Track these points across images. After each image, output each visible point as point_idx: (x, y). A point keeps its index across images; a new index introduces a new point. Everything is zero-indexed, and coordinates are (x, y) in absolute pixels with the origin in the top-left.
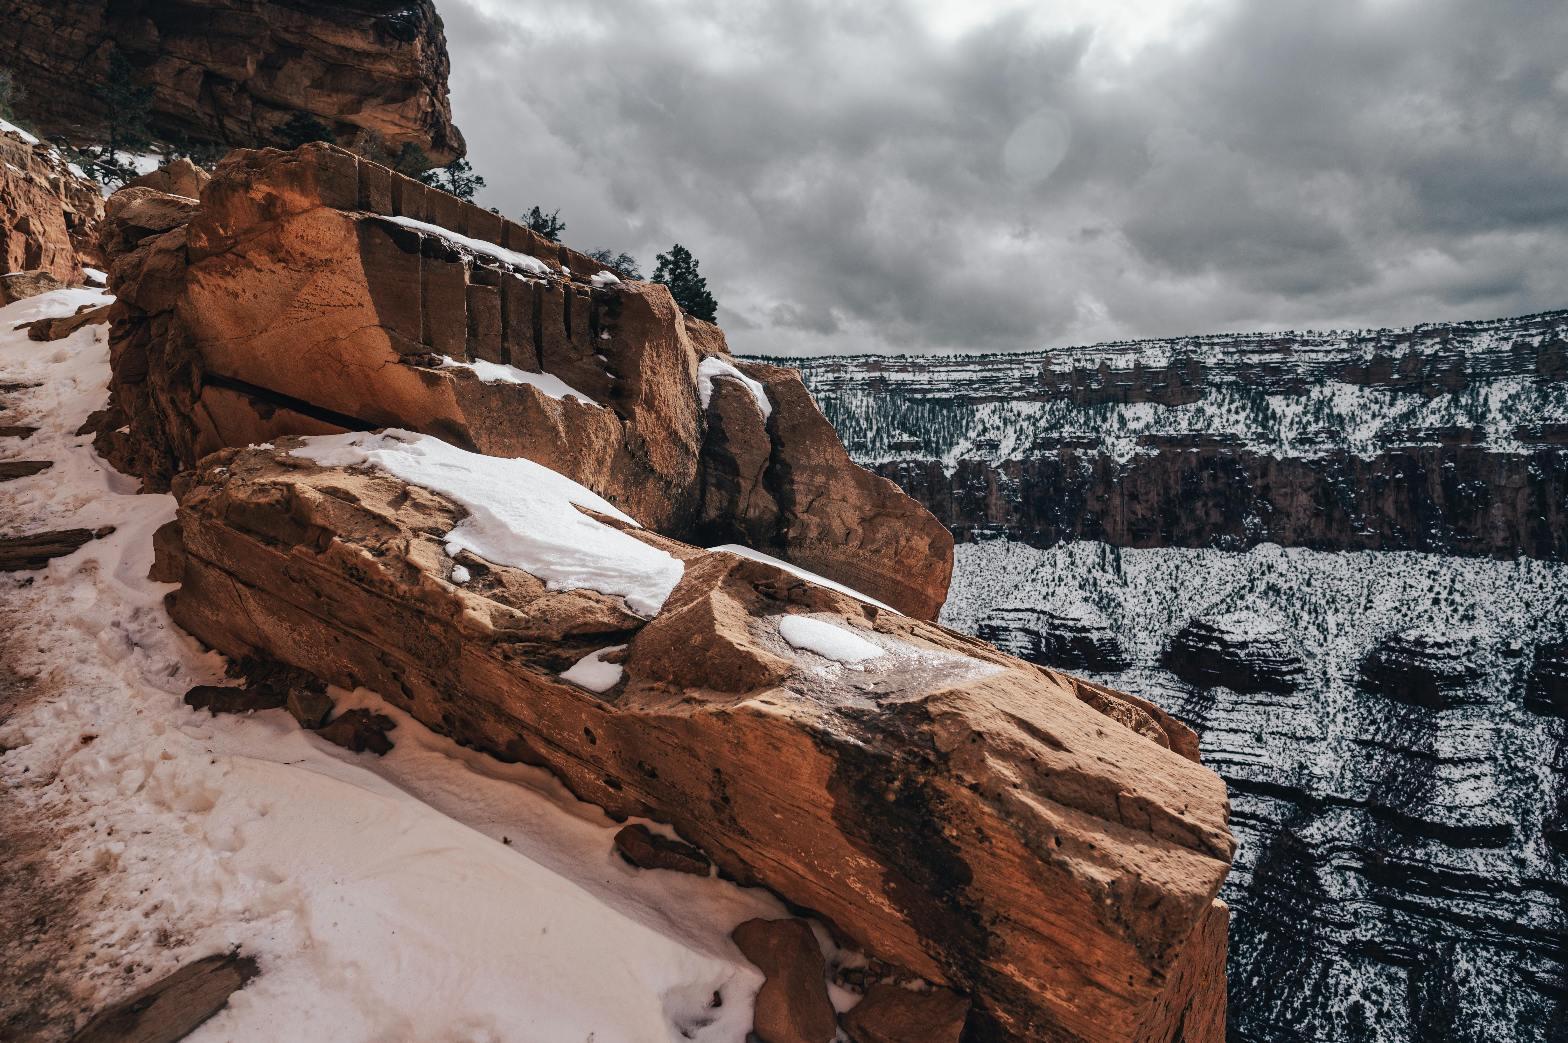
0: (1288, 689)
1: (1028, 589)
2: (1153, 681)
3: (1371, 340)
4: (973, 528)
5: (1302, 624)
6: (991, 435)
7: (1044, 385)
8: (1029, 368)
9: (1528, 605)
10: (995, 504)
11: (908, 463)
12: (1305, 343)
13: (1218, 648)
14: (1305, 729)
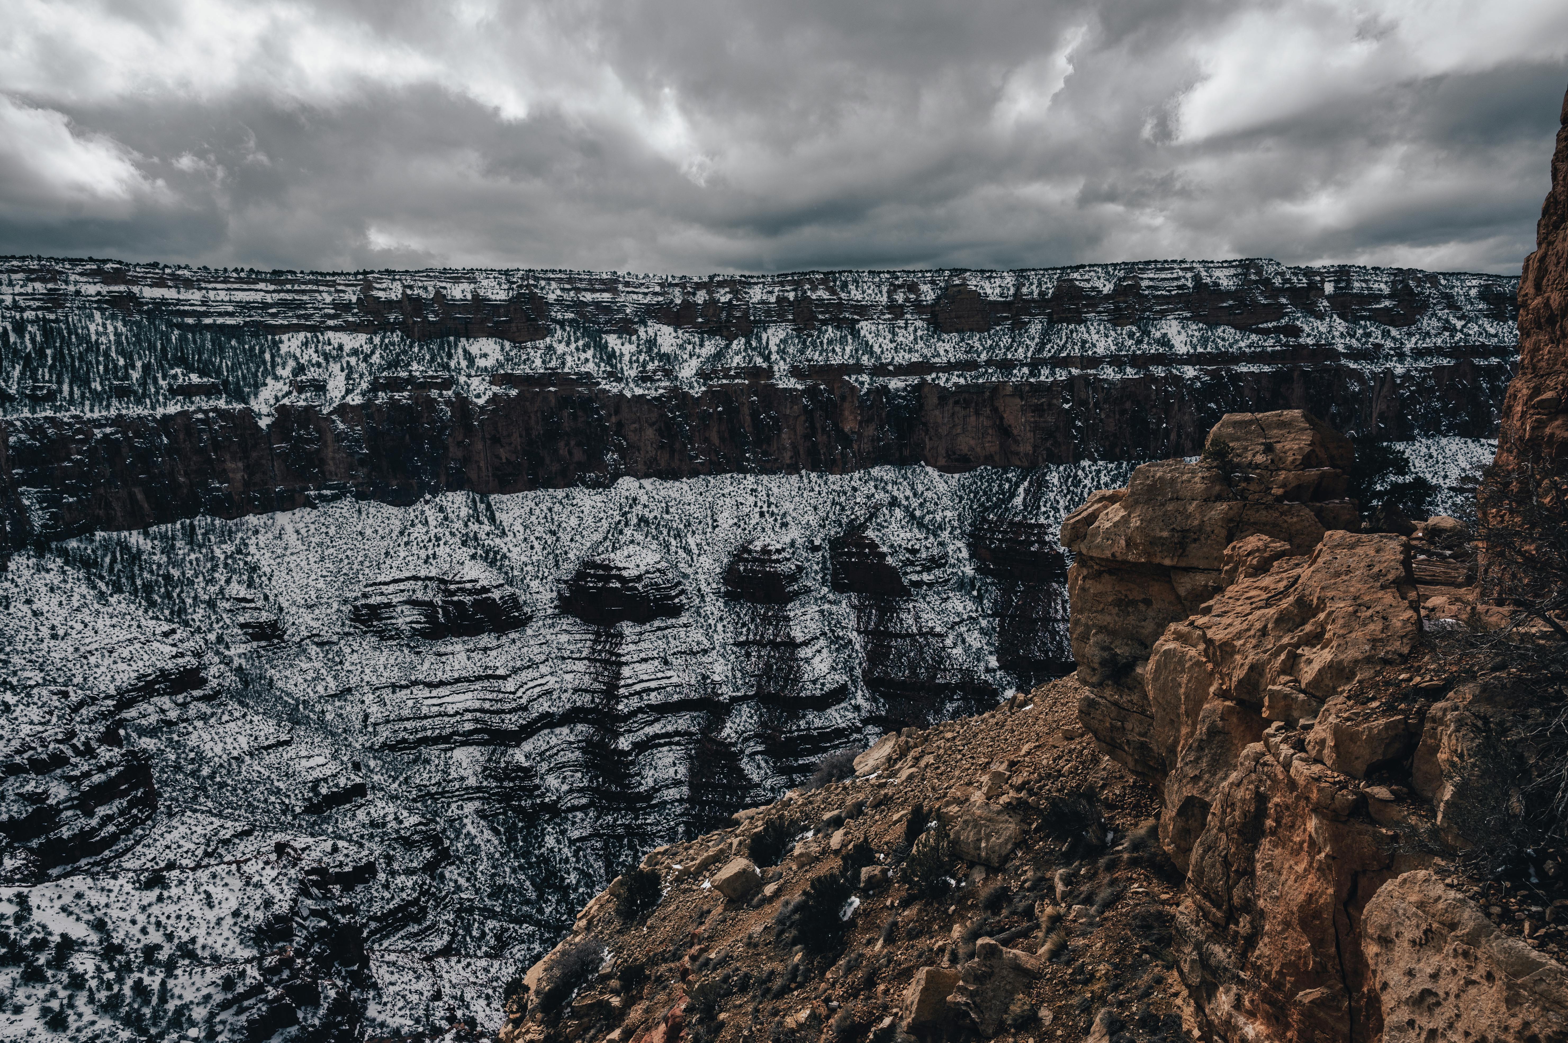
0: (676, 611)
1: (402, 554)
2: (557, 629)
3: (676, 285)
4: (308, 489)
5: (673, 549)
6: (312, 373)
7: (366, 314)
8: (344, 292)
9: (815, 508)
10: (333, 458)
11: (206, 412)
12: (627, 284)
13: (618, 585)
14: (698, 643)
